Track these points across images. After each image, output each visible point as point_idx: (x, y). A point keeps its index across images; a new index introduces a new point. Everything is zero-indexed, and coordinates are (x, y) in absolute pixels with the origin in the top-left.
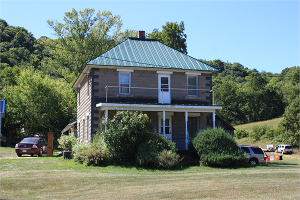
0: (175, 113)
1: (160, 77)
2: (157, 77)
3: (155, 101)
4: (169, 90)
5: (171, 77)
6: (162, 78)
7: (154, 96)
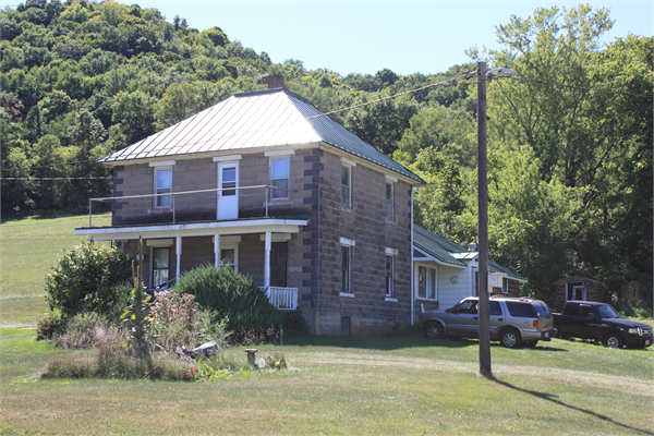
0: (244, 236)
1: (221, 168)
2: (216, 170)
3: (210, 216)
4: (237, 192)
5: (240, 166)
6: (224, 169)
7: (208, 207)
